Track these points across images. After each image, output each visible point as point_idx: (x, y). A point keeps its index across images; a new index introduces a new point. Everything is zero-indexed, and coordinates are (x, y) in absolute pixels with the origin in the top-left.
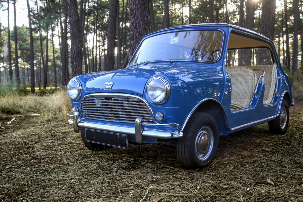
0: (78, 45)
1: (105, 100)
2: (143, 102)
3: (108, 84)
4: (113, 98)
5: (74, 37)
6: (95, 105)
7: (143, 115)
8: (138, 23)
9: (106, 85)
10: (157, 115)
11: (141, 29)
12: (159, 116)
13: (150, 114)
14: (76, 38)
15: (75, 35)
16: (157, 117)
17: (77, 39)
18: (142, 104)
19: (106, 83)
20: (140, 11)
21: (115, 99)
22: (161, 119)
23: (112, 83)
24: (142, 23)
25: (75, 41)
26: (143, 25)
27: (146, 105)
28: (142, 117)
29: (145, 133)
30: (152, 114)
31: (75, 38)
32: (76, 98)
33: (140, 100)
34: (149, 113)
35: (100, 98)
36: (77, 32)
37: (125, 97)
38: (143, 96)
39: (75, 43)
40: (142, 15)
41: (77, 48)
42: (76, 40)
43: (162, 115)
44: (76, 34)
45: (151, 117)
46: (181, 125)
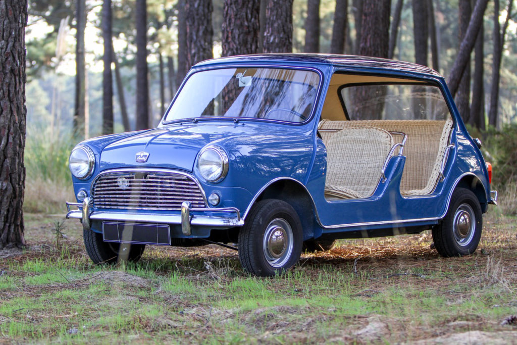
0: (203, 42)
1: (136, 178)
2: (192, 181)
3: (142, 155)
4: (148, 176)
5: (194, 22)
6: (118, 186)
7: (191, 198)
8: (230, 31)
9: (138, 156)
10: (210, 198)
11: (235, 43)
12: (214, 198)
13: (201, 197)
14: (199, 25)
15: (196, 17)
16: (211, 200)
17: (201, 27)
18: (190, 183)
19: (138, 154)
20: (235, 9)
21: (151, 176)
22: (215, 202)
23: (148, 154)
24: (237, 31)
25: (194, 33)
26: (239, 36)
27: (196, 185)
28: (191, 202)
29: (194, 222)
30: (204, 198)
31: (196, 24)
32: (84, 177)
33: (188, 177)
34: (200, 195)
35: (128, 176)
36: (201, 8)
37: (166, 174)
38: (192, 172)
39: (195, 37)
40: (238, 16)
41: (199, 50)
42: (198, 31)
43: (218, 197)
44: (197, 14)
45: (203, 200)
46: (243, 211)
